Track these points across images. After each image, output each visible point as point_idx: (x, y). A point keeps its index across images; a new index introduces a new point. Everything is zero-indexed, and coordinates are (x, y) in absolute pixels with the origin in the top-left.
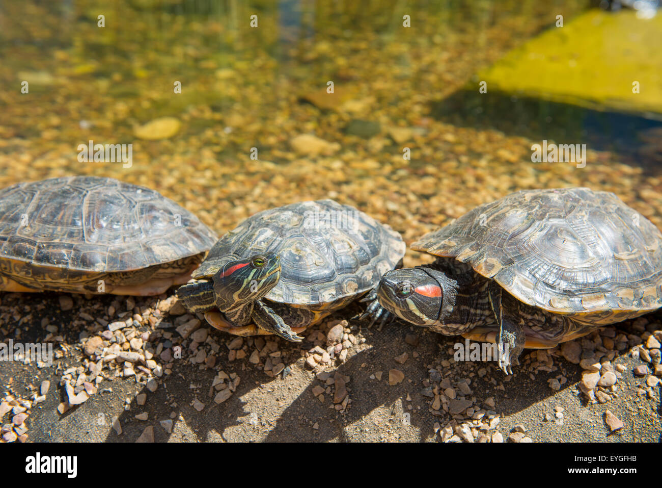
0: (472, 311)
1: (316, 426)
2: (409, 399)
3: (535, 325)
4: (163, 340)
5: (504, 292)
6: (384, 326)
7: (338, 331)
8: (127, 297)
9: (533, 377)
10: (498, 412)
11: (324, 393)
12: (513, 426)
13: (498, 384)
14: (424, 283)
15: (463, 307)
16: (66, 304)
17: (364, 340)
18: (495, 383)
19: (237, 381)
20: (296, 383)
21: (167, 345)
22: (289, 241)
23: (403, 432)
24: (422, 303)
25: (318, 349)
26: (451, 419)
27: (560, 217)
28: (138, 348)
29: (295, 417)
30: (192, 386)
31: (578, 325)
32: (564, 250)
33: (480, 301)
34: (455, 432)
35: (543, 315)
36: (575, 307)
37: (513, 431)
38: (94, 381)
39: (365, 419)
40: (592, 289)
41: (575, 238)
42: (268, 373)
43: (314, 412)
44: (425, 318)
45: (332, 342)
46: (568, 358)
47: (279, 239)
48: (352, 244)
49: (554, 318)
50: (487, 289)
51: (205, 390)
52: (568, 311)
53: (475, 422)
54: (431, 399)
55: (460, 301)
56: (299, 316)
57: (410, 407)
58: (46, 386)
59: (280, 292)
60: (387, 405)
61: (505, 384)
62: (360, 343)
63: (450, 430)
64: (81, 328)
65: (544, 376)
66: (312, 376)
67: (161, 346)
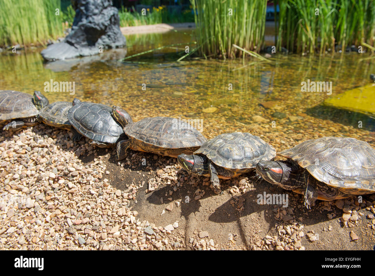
0: (297, 181)
1: (229, 215)
2: (267, 211)
3: (323, 191)
4: (182, 174)
5: (310, 174)
6: (262, 182)
7: (243, 181)
8: (174, 158)
9: (321, 212)
10: (303, 223)
11: (234, 203)
12: (309, 230)
13: (305, 212)
14: (275, 167)
15: (293, 179)
16: (155, 158)
17: (253, 186)
18: (304, 212)
19: (204, 193)
20: (225, 197)
21: (183, 176)
22: (228, 145)
23: (263, 224)
24: (273, 175)
25: (235, 186)
26: (283, 223)
27: (339, 148)
28: (173, 175)
29: (222, 210)
30: (188, 192)
31: (343, 193)
32: (339, 161)
33: (301, 178)
34: (283, 228)
35: (327, 187)
36: (341, 185)
37: (309, 232)
38: (158, 184)
39: (248, 216)
40: (349, 179)
41: (345, 157)
42: (215, 192)
43: (230, 210)
44: (274, 181)
45: (241, 185)
46: (337, 206)
47: (225, 143)
48: (252, 149)
49: (332, 189)
50: (304, 173)
51: (192, 194)
52: (337, 186)
53: (293, 226)
54: (276, 213)
55: (291, 176)
56: (228, 173)
57: (267, 215)
58: (144, 183)
59: (221, 162)
60: (258, 213)
61: (309, 213)
62: (252, 187)
63: (282, 227)
64: (158, 166)
65: (326, 213)
66: (231, 196)
67: (181, 176)
